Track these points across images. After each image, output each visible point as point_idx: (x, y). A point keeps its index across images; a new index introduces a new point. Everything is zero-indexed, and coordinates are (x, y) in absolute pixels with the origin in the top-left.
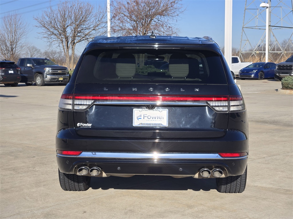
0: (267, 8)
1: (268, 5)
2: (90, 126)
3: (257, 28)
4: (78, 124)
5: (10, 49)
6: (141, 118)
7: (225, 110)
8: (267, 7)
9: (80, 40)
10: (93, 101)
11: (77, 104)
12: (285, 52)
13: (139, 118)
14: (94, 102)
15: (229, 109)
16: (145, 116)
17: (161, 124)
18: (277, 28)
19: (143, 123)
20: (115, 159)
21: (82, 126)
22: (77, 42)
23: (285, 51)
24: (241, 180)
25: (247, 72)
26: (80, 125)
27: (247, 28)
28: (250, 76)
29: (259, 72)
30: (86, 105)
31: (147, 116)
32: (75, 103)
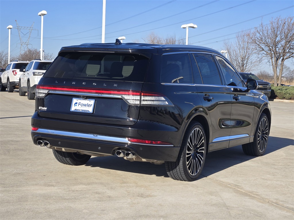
5: (241, 65)
6: (76, 106)
7: (137, 103)
9: (290, 56)
15: (140, 102)
16: (80, 104)
17: (88, 111)
22: (286, 59)
24: (179, 169)
31: (81, 104)
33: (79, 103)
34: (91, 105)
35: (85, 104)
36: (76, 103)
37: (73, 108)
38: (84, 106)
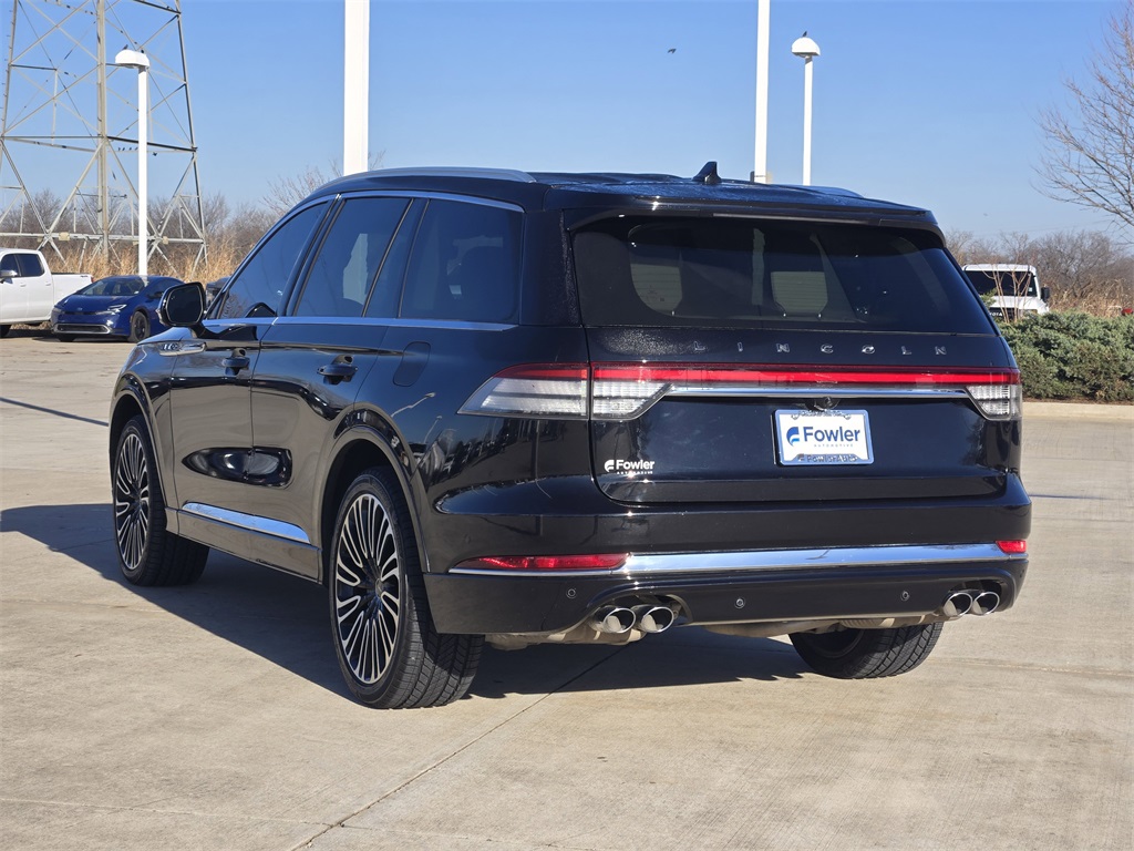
0: (140, 72)
1: (143, 60)
2: (649, 470)
3: (53, 141)
4: (609, 465)
6: (797, 440)
8: (142, 68)
10: (660, 385)
11: (600, 398)
12: (165, 238)
13: (794, 440)
14: (666, 388)
16: (808, 431)
17: (854, 456)
18: (127, 149)
19: (806, 453)
20: (732, 572)
21: (622, 469)
23: (163, 235)
25: (86, 313)
26: (615, 466)
27: (15, 139)
28: (100, 329)
29: (132, 314)
30: (636, 398)
31: (813, 431)
32: (596, 392)
33: (805, 428)
34: (857, 433)
35: (832, 432)
36: (793, 431)
37: (790, 453)
38: (829, 439)
